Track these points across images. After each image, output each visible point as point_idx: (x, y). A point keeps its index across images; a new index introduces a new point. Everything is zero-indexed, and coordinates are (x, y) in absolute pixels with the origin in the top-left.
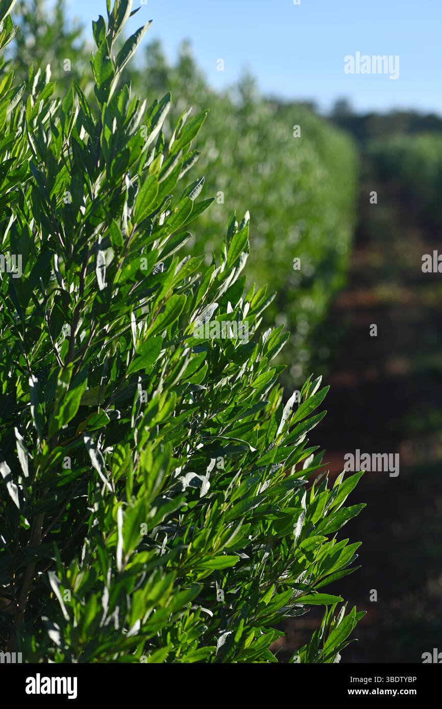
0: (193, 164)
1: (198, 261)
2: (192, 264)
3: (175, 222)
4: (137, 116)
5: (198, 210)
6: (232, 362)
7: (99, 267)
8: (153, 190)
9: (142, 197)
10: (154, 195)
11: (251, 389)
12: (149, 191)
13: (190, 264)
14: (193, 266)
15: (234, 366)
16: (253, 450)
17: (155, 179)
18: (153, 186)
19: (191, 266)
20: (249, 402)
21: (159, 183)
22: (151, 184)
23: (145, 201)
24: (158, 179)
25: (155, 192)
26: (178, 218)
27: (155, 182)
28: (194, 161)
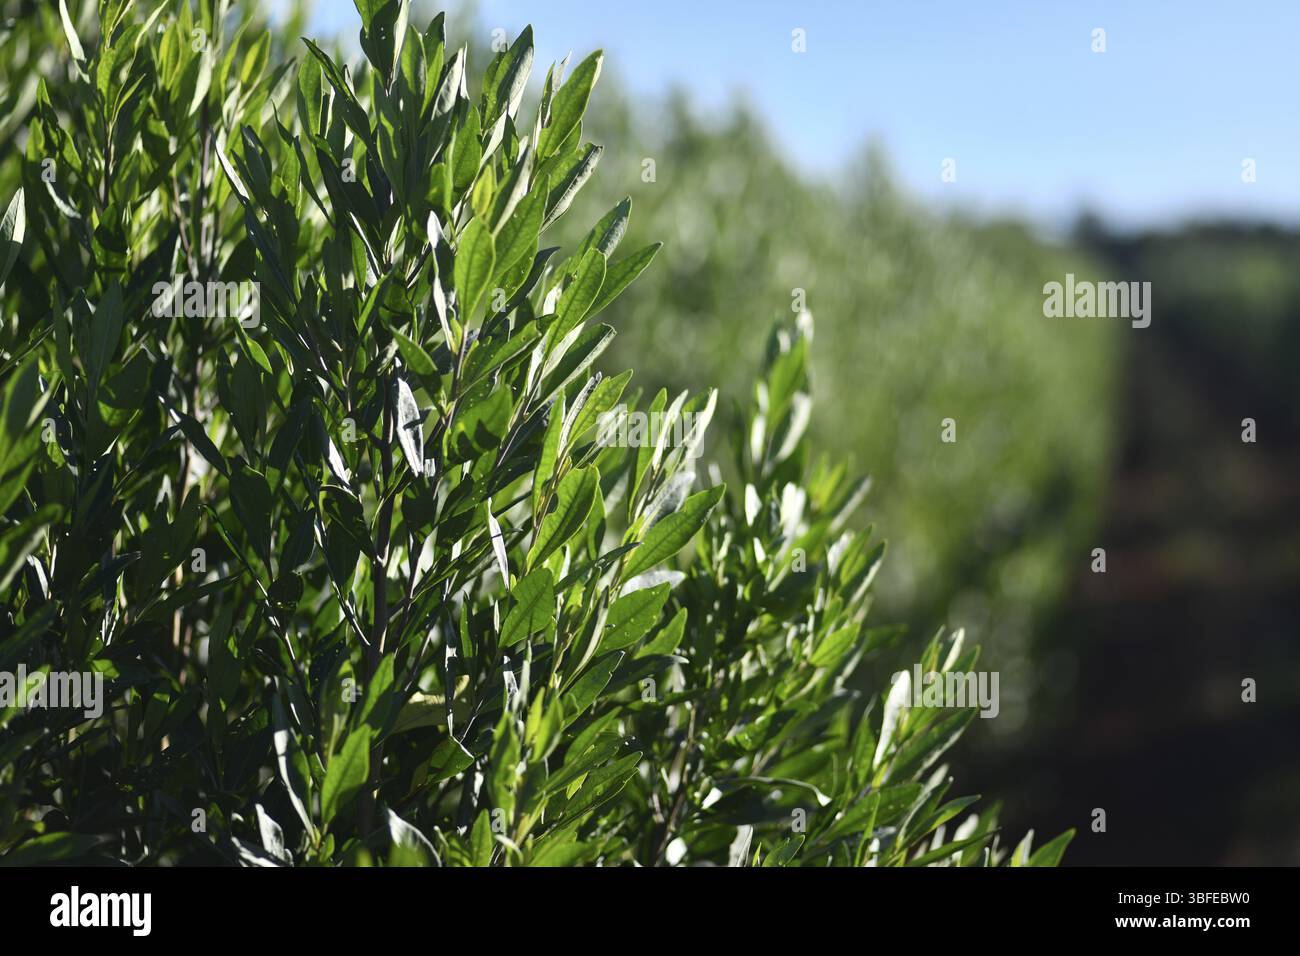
0: (588, 174)
1: (614, 386)
2: (604, 394)
3: (572, 308)
4: (448, 89)
5: (627, 273)
6: (764, 613)
7: (405, 427)
8: (484, 253)
9: (465, 270)
10: (488, 262)
11: (811, 669)
12: (477, 256)
13: (600, 396)
14: (607, 398)
15: (771, 623)
16: (824, 800)
17: (483, 228)
18: (482, 245)
19: (602, 399)
20: (810, 696)
21: (493, 237)
22: (477, 240)
23: (473, 277)
24: (488, 227)
25: (490, 255)
26: (577, 297)
27: (483, 235)
28: (590, 168)
